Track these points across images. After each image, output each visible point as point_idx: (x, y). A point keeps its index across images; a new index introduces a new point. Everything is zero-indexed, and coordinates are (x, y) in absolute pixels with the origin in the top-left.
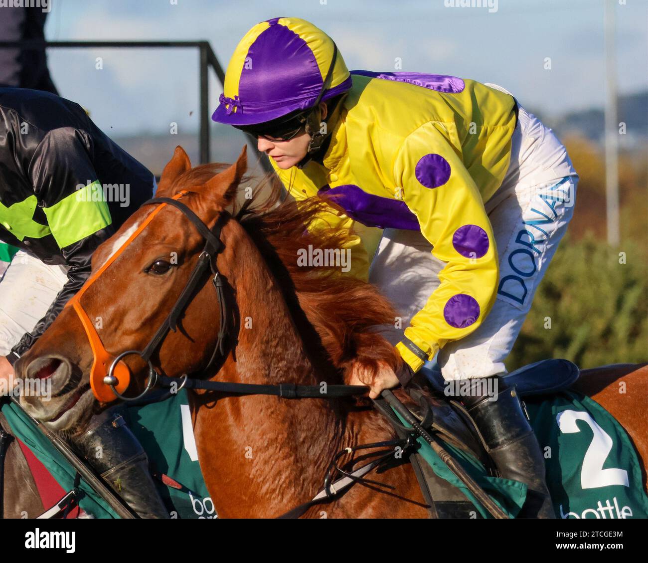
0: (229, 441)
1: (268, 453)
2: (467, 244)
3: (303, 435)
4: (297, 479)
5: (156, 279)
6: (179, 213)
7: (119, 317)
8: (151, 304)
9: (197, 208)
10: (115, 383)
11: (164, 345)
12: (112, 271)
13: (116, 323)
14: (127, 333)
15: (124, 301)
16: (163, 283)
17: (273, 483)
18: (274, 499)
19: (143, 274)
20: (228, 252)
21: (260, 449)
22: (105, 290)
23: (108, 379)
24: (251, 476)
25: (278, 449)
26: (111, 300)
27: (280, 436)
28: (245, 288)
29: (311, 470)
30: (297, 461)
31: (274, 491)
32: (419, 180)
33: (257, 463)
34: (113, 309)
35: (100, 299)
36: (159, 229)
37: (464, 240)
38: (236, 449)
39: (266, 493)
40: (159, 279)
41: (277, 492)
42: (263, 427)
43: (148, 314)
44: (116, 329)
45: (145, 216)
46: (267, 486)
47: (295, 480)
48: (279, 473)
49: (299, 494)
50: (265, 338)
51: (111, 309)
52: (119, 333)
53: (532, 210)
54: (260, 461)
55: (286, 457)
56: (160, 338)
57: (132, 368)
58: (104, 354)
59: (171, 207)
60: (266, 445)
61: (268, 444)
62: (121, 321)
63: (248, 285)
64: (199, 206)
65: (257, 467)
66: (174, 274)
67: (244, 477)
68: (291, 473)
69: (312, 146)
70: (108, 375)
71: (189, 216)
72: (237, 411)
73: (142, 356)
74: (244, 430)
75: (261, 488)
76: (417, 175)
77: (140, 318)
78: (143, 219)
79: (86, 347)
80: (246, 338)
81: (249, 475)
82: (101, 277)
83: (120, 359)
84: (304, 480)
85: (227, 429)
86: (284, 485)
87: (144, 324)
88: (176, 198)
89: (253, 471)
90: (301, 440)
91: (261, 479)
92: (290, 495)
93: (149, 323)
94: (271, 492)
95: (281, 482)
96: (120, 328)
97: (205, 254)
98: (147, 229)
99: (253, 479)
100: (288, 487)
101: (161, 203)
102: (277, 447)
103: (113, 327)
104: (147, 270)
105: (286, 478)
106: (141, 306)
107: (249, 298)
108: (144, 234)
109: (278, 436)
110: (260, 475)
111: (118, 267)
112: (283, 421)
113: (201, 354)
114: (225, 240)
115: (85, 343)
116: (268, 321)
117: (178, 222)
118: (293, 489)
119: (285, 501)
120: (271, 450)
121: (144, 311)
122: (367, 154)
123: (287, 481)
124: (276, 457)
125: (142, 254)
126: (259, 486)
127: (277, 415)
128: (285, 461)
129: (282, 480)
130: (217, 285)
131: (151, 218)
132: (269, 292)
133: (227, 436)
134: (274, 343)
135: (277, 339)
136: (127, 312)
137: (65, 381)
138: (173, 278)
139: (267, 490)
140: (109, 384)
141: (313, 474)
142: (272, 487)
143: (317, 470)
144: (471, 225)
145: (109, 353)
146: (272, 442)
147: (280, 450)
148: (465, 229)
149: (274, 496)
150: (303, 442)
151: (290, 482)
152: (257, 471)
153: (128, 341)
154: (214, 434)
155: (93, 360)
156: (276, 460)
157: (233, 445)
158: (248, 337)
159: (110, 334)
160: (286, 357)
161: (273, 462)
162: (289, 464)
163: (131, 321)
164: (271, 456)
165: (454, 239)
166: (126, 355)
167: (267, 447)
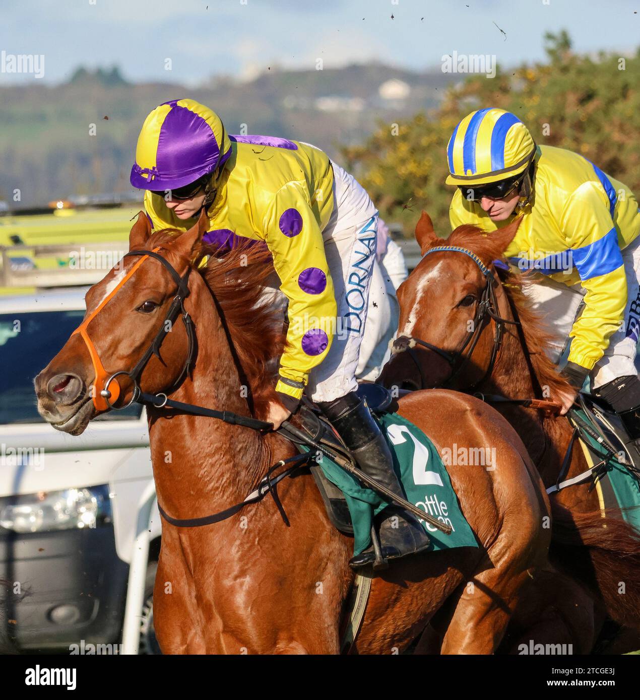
0: (183, 447)
1: (214, 459)
2: (309, 283)
3: (240, 446)
4: (234, 480)
5: (144, 316)
6: (159, 263)
7: (115, 345)
8: (139, 336)
9: (173, 260)
10: (109, 396)
11: (146, 369)
12: (109, 308)
13: (112, 349)
14: (121, 358)
15: (119, 331)
16: (150, 319)
17: (217, 482)
18: (217, 495)
19: (136, 312)
20: (193, 296)
21: (209, 455)
22: (104, 323)
23: (104, 393)
24: (199, 476)
25: (222, 456)
26: (109, 331)
27: (224, 446)
28: (204, 326)
29: (243, 474)
30: (234, 466)
31: (217, 488)
32: (281, 229)
33: (206, 466)
34: (111, 338)
35: (101, 330)
36: (145, 277)
37: (307, 279)
38: (189, 454)
39: (211, 490)
40: (146, 315)
41: (220, 489)
42: (211, 438)
43: (137, 344)
44: (113, 354)
45: (131, 265)
46: (213, 484)
47: (233, 481)
48: (222, 475)
49: (235, 492)
50: (216, 367)
51: (109, 338)
52: (114, 357)
53: (356, 252)
54: (208, 465)
55: (227, 463)
56: (144, 362)
57: (122, 386)
58: (104, 373)
59: (152, 259)
60: (213, 452)
61: (214, 452)
62: (116, 348)
63: (206, 325)
64: (174, 258)
65: (205, 469)
66: (157, 313)
67: (193, 477)
68: (230, 476)
69: (207, 201)
70: (104, 389)
71: (167, 267)
72: (192, 425)
73: (130, 376)
74: (195, 439)
75: (207, 486)
76: (280, 225)
77: (131, 346)
78: (129, 267)
79: (90, 367)
80: (202, 366)
81: (198, 475)
82: (101, 312)
83: (114, 377)
84: (239, 481)
85: (182, 437)
86: (225, 485)
87: (134, 352)
88: (155, 251)
89: (202, 472)
90: (238, 449)
91: (208, 478)
92: (229, 492)
93: (137, 350)
94: (215, 489)
95: (223, 482)
96: (115, 353)
97: (178, 297)
98: (135, 276)
99: (201, 478)
100: (227, 487)
101: (144, 255)
102: (221, 454)
103: (110, 352)
104: (138, 309)
105: (227, 479)
106: (132, 337)
107: (206, 335)
108: (133, 279)
109: (222, 445)
110: (207, 476)
111: (114, 305)
112: (226, 435)
113: (170, 377)
114: (191, 288)
115: (90, 364)
116: (218, 354)
117: (160, 271)
118: (231, 488)
119: (225, 497)
120: (217, 457)
121: (134, 341)
122: (246, 205)
123: (228, 481)
124: (221, 461)
125: (134, 296)
126: (206, 484)
127: (222, 430)
128: (227, 465)
129: (224, 480)
130: (187, 322)
131: (137, 267)
132: (218, 330)
133: (183, 443)
134: (221, 371)
135: (223, 368)
136: (121, 341)
137: (77, 393)
138: (157, 316)
139: (213, 487)
140: (104, 397)
141: (245, 477)
142: (217, 485)
143: (247, 474)
144: (313, 268)
145: (107, 372)
146: (218, 449)
147: (224, 456)
148: (310, 270)
149: (217, 492)
150: (240, 451)
151: (229, 483)
152: (205, 472)
153: (120, 365)
154: (171, 441)
155: (95, 378)
156: (221, 464)
157: (187, 451)
158: (204, 364)
159: (108, 358)
160: (229, 383)
161: (218, 466)
162: (230, 468)
163: (124, 349)
164: (216, 461)
165: (300, 278)
166: (119, 375)
167: (214, 454)
